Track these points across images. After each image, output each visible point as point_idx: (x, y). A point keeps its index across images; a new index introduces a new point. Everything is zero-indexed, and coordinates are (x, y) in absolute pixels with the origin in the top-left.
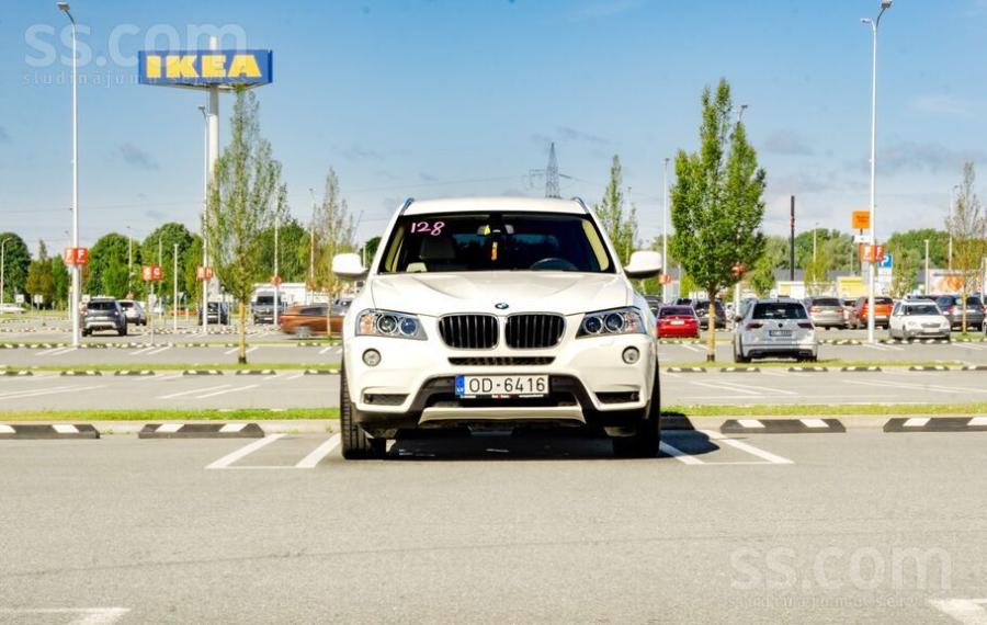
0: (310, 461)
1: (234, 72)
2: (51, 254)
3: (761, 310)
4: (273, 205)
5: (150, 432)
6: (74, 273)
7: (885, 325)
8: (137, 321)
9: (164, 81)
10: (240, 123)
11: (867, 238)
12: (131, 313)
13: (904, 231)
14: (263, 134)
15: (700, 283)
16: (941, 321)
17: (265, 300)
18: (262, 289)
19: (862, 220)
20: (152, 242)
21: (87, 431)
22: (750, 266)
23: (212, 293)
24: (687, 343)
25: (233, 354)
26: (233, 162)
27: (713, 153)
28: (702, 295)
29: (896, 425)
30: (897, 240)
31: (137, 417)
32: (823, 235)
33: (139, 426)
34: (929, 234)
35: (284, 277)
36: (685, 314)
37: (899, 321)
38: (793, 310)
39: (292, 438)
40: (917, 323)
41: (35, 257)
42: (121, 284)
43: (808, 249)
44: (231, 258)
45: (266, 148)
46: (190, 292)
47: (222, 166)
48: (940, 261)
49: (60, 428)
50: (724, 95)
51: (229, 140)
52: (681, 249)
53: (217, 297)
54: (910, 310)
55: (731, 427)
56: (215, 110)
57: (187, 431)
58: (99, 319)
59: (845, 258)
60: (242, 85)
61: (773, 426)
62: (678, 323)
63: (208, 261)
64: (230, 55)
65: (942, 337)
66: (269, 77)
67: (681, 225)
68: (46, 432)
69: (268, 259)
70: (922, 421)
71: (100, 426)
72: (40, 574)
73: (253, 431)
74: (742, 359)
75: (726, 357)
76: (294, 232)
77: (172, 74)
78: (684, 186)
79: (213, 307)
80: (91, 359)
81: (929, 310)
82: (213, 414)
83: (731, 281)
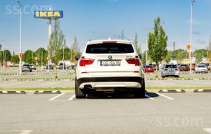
0: (71, 99)
1: (54, 16)
2: (16, 54)
3: (167, 66)
4: (63, 44)
5: (37, 93)
6: (20, 58)
7: (194, 69)
8: (34, 69)
9: (40, 17)
10: (56, 26)
11: (190, 51)
12: (33, 67)
13: (198, 49)
14: (61, 29)
15: (154, 61)
16: (206, 69)
17: (61, 64)
18: (60, 62)
19: (189, 47)
20: (37, 52)
21: (23, 92)
22: (165, 57)
23: (50, 63)
24: (151, 73)
25: (54, 76)
26: (54, 35)
27: (156, 33)
28: (155, 63)
29: (196, 91)
30: (196, 51)
31: (34, 89)
32: (181, 50)
33: (34, 91)
34: (203, 50)
35: (65, 59)
36: (151, 67)
37: (197, 69)
38: (174, 66)
39: (67, 94)
40: (201, 69)
41: (12, 55)
42: (30, 61)
43: (177, 53)
44: (54, 55)
45: (61, 32)
46: (45, 63)
47: (52, 35)
48: (205, 56)
49: (17, 92)
50: (159, 20)
51: (53, 30)
52: (150, 53)
53: (51, 64)
54: (199, 66)
55: (161, 91)
56: (51, 23)
57: (45, 92)
58: (26, 68)
59: (185, 55)
60: (56, 18)
61: (170, 91)
62: (150, 69)
63: (49, 56)
64: (54, 12)
65: (206, 72)
66: (62, 16)
67: (150, 48)
68: (15, 92)
69: (62, 55)
70: (202, 90)
71: (26, 91)
72: (13, 123)
73: (59, 92)
74: (163, 77)
75: (160, 77)
76: (67, 50)
77: (41, 16)
78: (150, 40)
79: (50, 66)
80: (24, 77)
81: (203, 66)
82: (50, 89)
83: (161, 60)
